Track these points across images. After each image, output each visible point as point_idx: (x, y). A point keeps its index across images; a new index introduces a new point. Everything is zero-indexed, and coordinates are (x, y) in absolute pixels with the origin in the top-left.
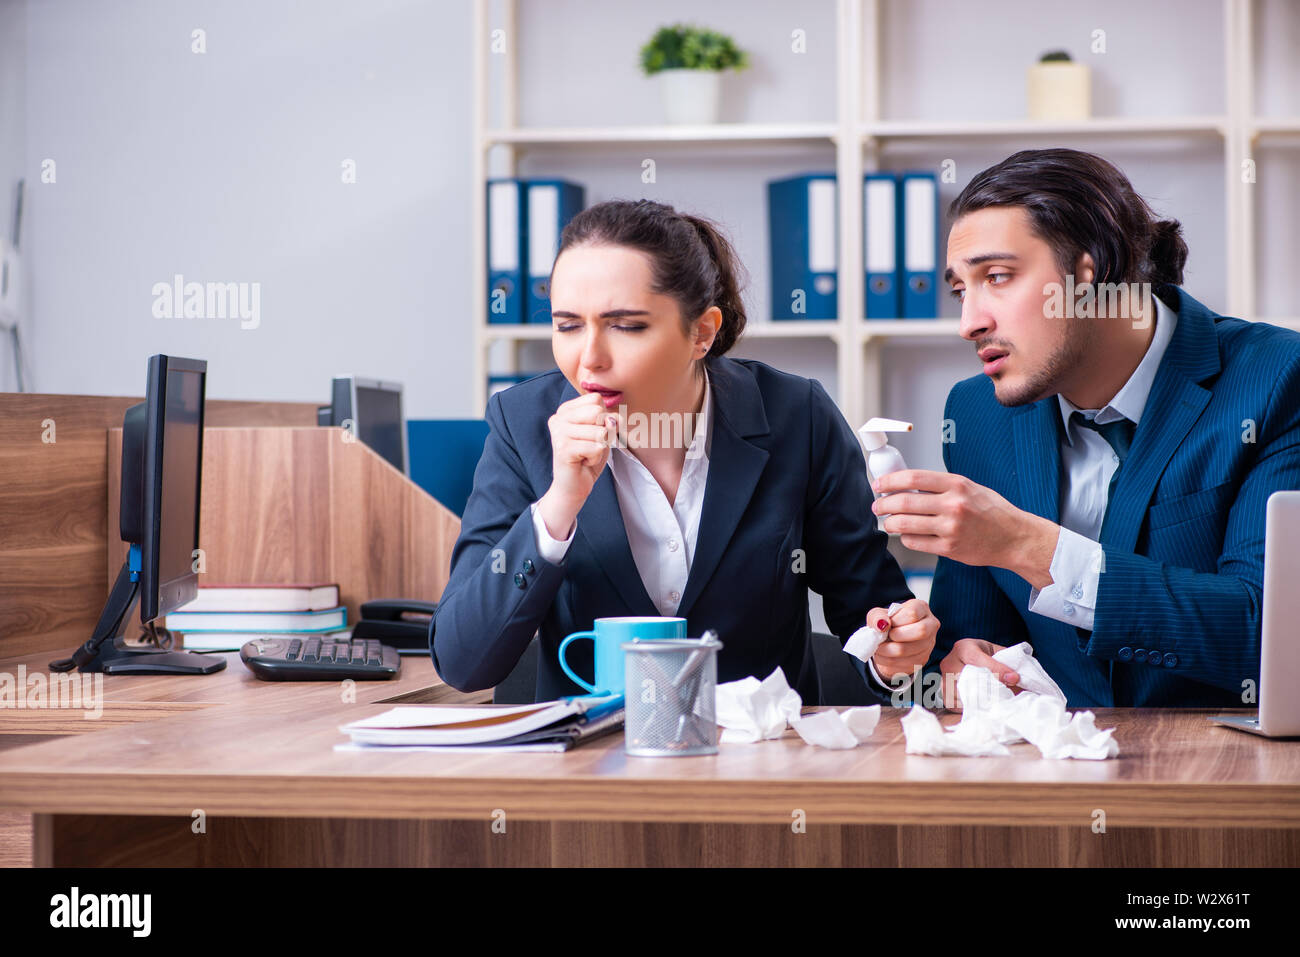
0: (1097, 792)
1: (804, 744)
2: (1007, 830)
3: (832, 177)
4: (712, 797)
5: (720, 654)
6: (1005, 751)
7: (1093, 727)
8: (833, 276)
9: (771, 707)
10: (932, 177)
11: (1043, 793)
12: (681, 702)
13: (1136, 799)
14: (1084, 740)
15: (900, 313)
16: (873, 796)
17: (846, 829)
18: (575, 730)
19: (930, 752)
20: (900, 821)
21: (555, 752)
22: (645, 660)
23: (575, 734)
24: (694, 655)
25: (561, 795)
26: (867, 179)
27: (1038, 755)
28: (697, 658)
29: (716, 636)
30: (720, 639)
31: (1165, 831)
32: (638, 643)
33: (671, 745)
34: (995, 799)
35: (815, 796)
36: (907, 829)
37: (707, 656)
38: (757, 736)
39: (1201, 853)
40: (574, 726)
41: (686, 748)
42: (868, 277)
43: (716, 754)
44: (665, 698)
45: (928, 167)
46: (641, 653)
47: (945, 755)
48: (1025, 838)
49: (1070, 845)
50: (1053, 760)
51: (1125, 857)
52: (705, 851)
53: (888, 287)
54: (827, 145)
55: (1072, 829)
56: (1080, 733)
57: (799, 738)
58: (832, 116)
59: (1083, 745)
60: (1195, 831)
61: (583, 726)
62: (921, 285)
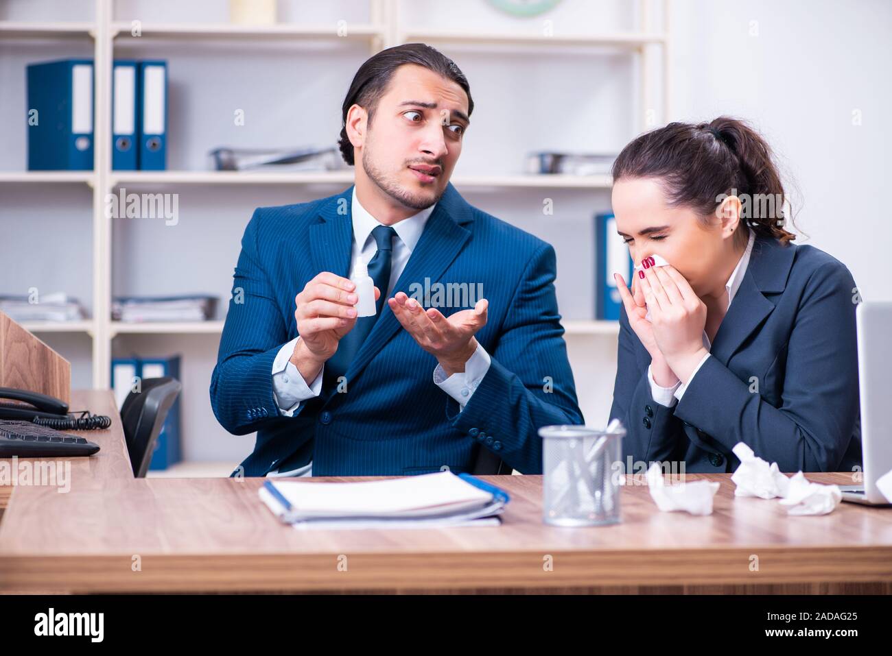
3: (91, 63)
8: (91, 137)
10: (162, 64)
12: (592, 480)
15: (138, 167)
26: (117, 63)
28: (604, 443)
42: (115, 138)
45: (162, 57)
53: (130, 145)
54: (87, 37)
62: (154, 144)
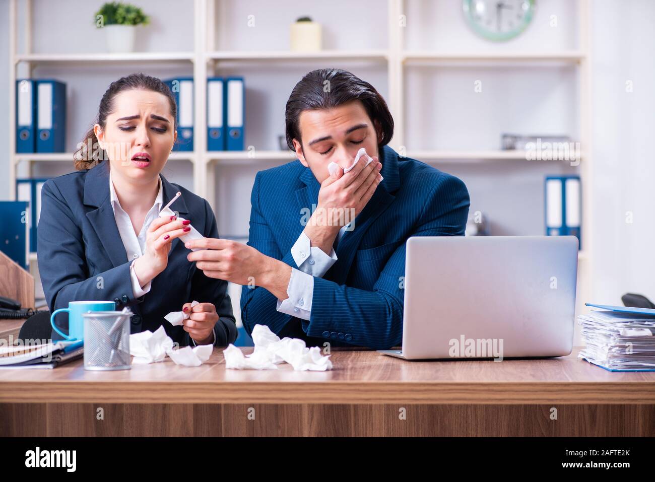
0: (322, 387)
1: (175, 364)
2: (276, 406)
3: (191, 79)
4: (128, 390)
5: (132, 318)
6: (275, 367)
7: (320, 355)
8: (191, 129)
9: (158, 346)
10: (240, 79)
11: (294, 387)
12: (112, 343)
13: (340, 390)
14: (315, 362)
15: (225, 148)
16: (208, 389)
17: (196, 406)
18: (59, 357)
19: (238, 367)
20: (223, 402)
21: (48, 369)
22: (94, 322)
23: (59, 359)
24: (119, 319)
25: (51, 390)
26: (209, 80)
27: (292, 368)
28: (120, 321)
29: (130, 310)
30: (132, 311)
31: (355, 406)
32: (91, 313)
33: (107, 365)
34: (270, 391)
35: (180, 389)
36: (226, 405)
37: (125, 320)
38: (151, 361)
39: (374, 418)
40: (58, 355)
41: (115, 366)
42: (209, 130)
43: (129, 369)
44: (104, 341)
45: (240, 74)
46: (92, 318)
47: (245, 369)
48: (285, 411)
49: (308, 414)
50: (300, 371)
51: (336, 420)
52: (124, 419)
53: (219, 135)
54: (188, 63)
55: (309, 405)
56: (313, 358)
57: (172, 361)
58: (192, 49)
59: (315, 364)
60: (371, 406)
61: (62, 355)
62: (235, 134)
